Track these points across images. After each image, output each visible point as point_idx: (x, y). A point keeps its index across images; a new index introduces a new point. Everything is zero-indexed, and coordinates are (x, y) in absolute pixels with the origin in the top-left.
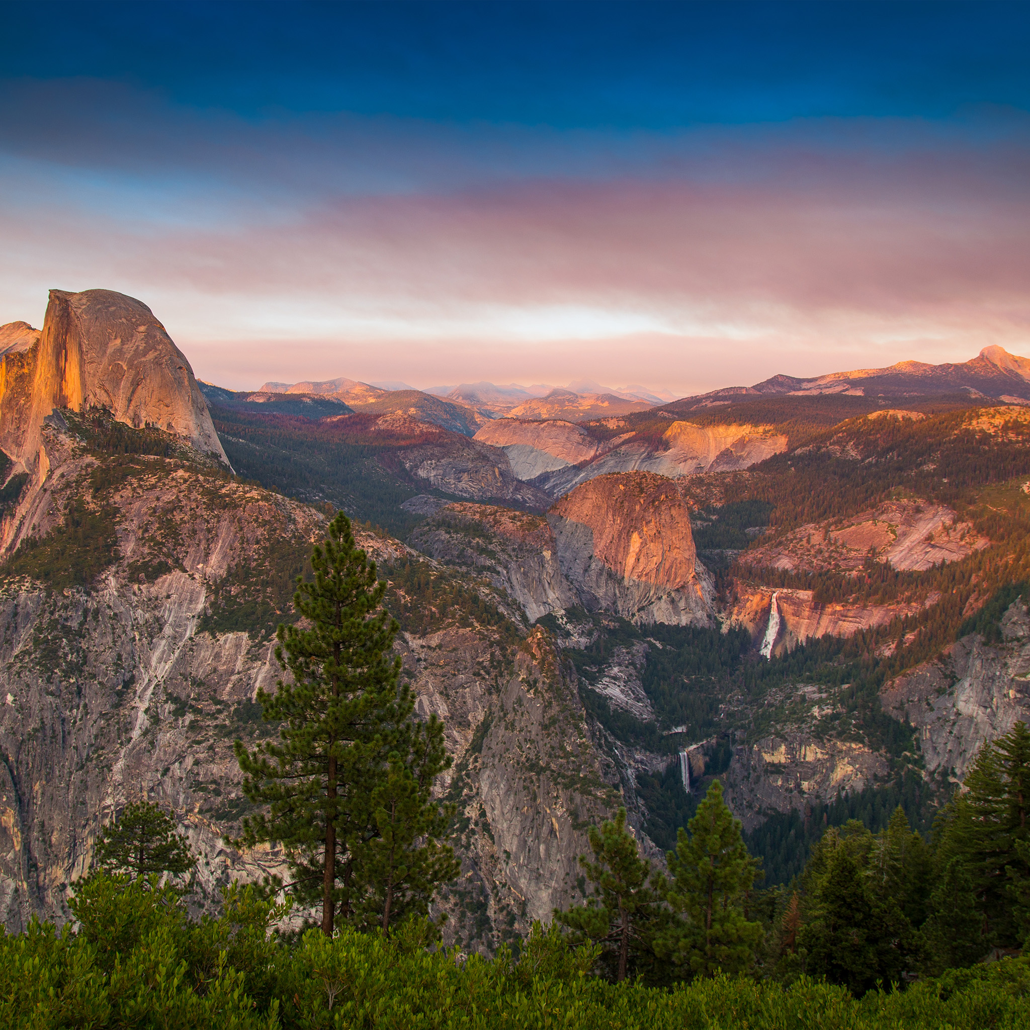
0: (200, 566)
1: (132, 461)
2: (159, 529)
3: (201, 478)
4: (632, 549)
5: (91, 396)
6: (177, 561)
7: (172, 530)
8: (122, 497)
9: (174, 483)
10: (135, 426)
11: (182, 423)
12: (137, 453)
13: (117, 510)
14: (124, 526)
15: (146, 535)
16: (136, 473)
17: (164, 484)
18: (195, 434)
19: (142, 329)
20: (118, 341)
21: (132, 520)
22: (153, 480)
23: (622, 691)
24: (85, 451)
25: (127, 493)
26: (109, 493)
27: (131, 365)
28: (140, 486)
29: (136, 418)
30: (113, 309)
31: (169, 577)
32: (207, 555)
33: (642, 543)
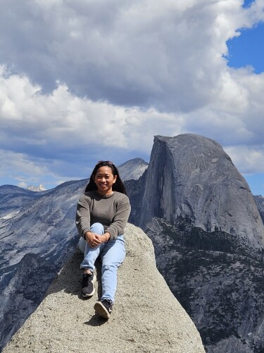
0: (249, 334)
1: (204, 255)
2: (221, 305)
3: (252, 268)
5: (179, 209)
6: (233, 329)
7: (229, 307)
8: (196, 281)
9: (233, 272)
10: (208, 230)
11: (241, 228)
12: (208, 249)
13: (192, 290)
14: (196, 302)
15: (211, 309)
16: (206, 264)
17: (225, 272)
18: (251, 237)
19: (215, 160)
20: (198, 170)
21: (202, 298)
22: (218, 269)
24: (172, 247)
25: (199, 278)
26: (187, 278)
27: (206, 187)
28: (209, 274)
29: (208, 225)
30: (196, 147)
31: (226, 341)
32: (255, 326)
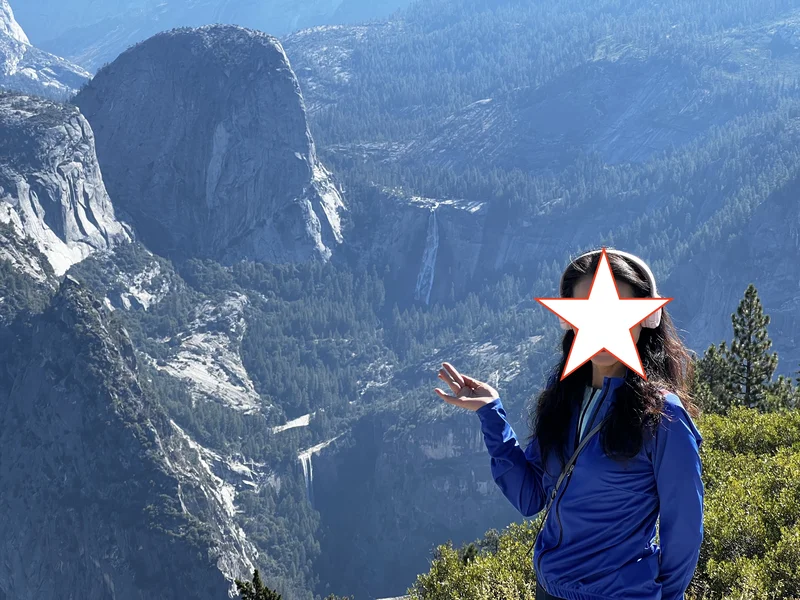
4: (215, 149)
23: (210, 371)
33: (230, 140)
